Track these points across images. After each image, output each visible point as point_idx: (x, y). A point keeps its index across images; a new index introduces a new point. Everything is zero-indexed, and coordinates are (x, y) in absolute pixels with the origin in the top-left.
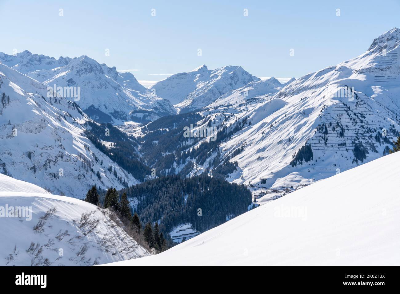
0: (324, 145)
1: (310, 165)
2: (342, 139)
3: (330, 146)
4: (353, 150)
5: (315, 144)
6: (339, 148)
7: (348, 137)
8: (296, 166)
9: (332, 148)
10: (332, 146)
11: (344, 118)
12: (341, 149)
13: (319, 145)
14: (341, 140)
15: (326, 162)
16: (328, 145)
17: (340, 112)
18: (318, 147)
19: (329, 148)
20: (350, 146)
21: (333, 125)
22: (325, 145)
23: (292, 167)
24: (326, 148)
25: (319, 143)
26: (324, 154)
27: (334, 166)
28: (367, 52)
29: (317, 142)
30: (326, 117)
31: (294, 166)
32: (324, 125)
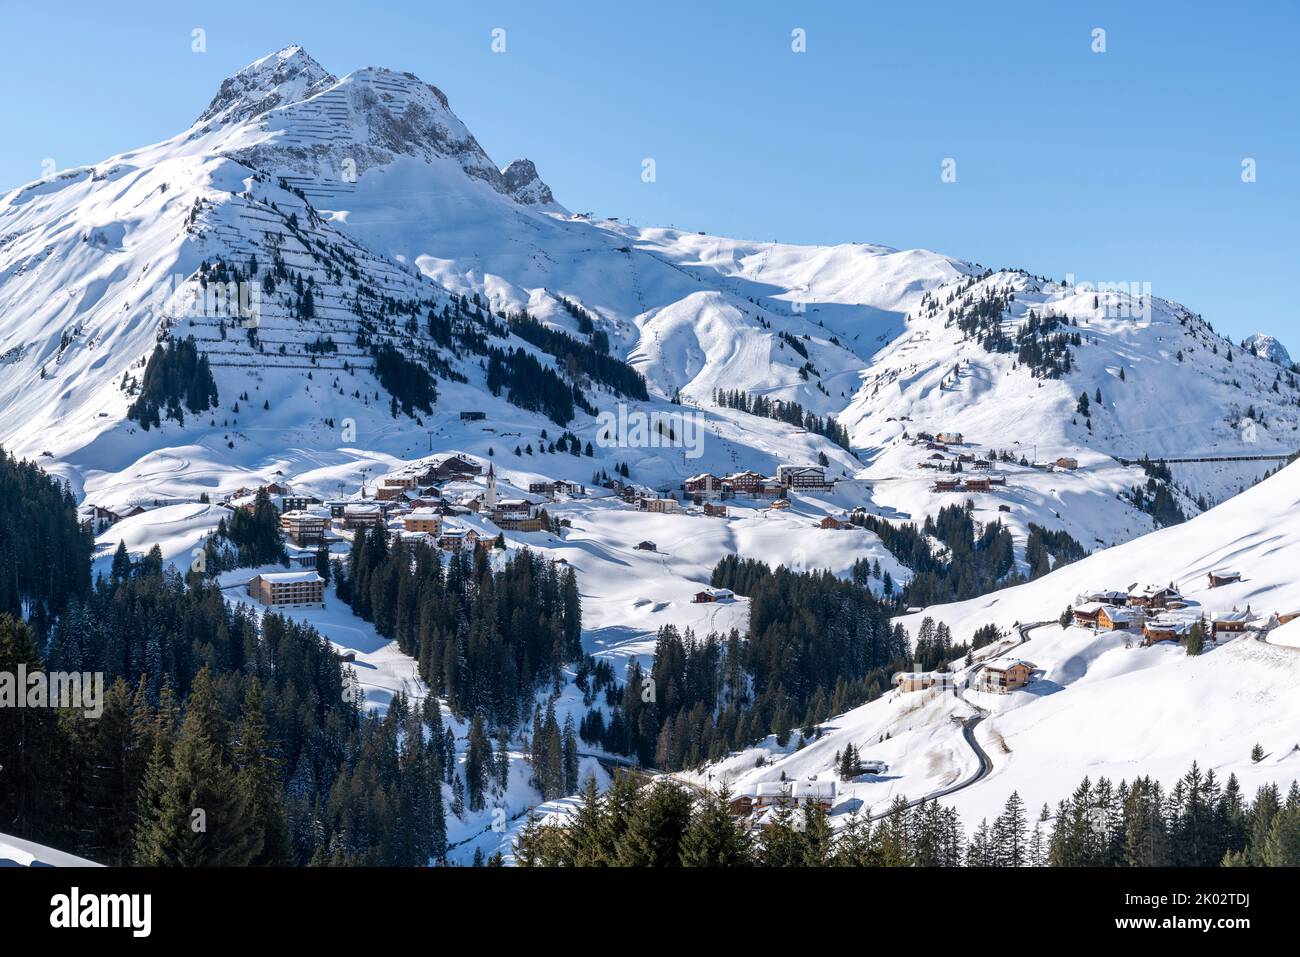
0: (246, 347)
1: (213, 423)
2: (310, 324)
3: (274, 352)
4: (372, 369)
5: (205, 340)
6: (313, 361)
7: (333, 322)
8: (157, 425)
9: (282, 360)
10: (282, 349)
11: (289, 251)
12: (322, 362)
13: (223, 346)
14: (310, 332)
15: (282, 411)
16: (267, 348)
17: (271, 227)
18: (223, 354)
19: (271, 360)
20: (354, 356)
21: (261, 267)
22: (252, 346)
23: (142, 430)
24: (260, 359)
25: (224, 337)
26: (257, 383)
27: (328, 427)
28: (202, 125)
29: (215, 333)
30: (222, 237)
31: (152, 427)
32: (228, 266)
